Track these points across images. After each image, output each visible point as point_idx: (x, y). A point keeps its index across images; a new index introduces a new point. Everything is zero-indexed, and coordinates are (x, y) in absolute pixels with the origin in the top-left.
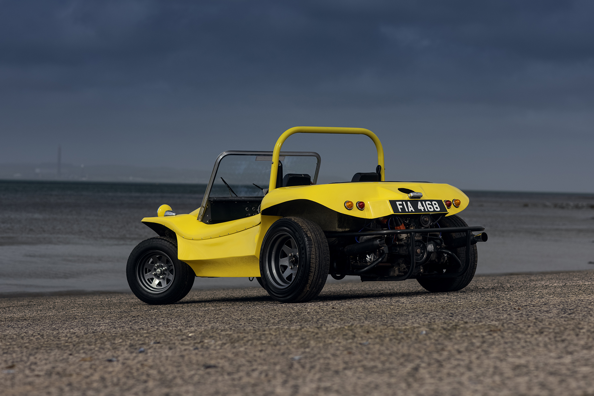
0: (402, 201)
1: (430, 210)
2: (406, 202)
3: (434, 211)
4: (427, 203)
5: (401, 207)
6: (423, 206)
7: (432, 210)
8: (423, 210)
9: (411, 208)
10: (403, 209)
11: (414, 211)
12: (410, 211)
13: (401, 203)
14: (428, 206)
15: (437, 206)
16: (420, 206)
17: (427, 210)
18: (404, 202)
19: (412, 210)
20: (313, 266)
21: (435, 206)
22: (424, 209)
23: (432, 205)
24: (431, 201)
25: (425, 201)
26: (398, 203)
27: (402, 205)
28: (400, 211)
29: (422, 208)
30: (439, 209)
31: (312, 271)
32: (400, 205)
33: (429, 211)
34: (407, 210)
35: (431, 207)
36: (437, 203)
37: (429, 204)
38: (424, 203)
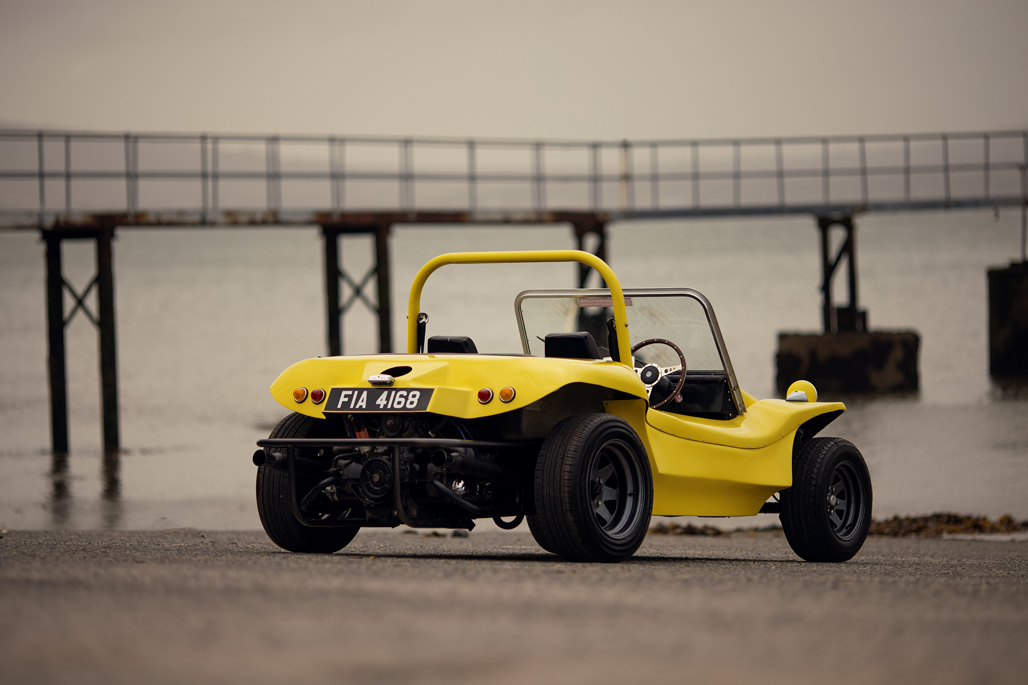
0: (353, 390)
1: (395, 405)
2: (361, 391)
3: (403, 408)
5: (346, 399)
6: (388, 398)
7: (401, 406)
8: (381, 407)
9: (362, 401)
10: (346, 405)
11: (364, 407)
12: (357, 407)
13: (350, 393)
14: (398, 399)
15: (416, 400)
16: (381, 401)
17: (389, 407)
18: (356, 392)
19: (361, 406)
21: (410, 399)
22: (386, 406)
23: (406, 398)
24: (409, 390)
25: (397, 390)
26: (344, 393)
27: (350, 397)
28: (339, 406)
29: (383, 403)
30: (414, 405)
32: (346, 396)
33: (391, 408)
34: (352, 407)
35: (403, 400)
36: (418, 394)
37: (401, 396)
38: (393, 393)
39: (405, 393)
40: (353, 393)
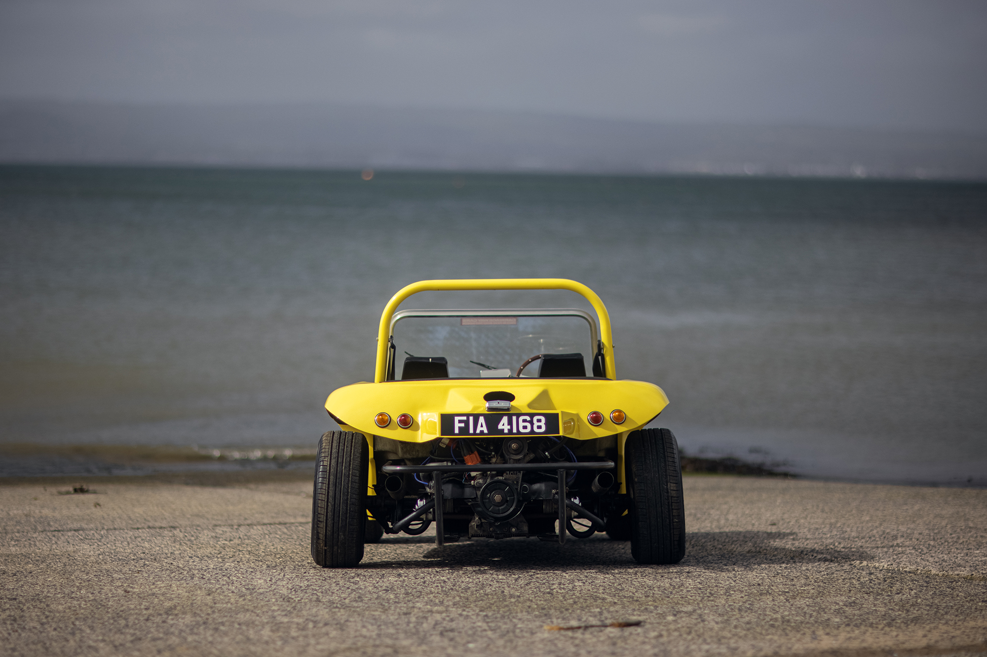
0: (468, 415)
1: (521, 430)
2: (476, 417)
3: (532, 432)
4: (521, 418)
5: (462, 425)
6: (510, 423)
7: (528, 430)
8: (506, 431)
9: (482, 426)
10: (464, 430)
11: (486, 431)
12: (478, 431)
13: (465, 418)
14: (521, 424)
15: (542, 424)
16: (504, 425)
17: (515, 431)
18: (471, 418)
19: (482, 432)
20: (322, 512)
21: (536, 424)
22: (510, 431)
23: (532, 423)
24: (532, 416)
25: (518, 415)
26: (457, 419)
27: (467, 423)
28: (457, 431)
29: (506, 428)
30: (543, 429)
31: (321, 520)
32: (460, 422)
33: (519, 432)
34: (471, 431)
35: (528, 425)
36: (543, 419)
37: (524, 421)
38: (514, 418)
39: (528, 418)
40: (468, 419)
